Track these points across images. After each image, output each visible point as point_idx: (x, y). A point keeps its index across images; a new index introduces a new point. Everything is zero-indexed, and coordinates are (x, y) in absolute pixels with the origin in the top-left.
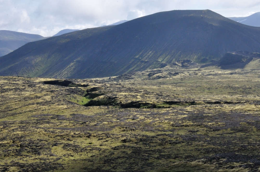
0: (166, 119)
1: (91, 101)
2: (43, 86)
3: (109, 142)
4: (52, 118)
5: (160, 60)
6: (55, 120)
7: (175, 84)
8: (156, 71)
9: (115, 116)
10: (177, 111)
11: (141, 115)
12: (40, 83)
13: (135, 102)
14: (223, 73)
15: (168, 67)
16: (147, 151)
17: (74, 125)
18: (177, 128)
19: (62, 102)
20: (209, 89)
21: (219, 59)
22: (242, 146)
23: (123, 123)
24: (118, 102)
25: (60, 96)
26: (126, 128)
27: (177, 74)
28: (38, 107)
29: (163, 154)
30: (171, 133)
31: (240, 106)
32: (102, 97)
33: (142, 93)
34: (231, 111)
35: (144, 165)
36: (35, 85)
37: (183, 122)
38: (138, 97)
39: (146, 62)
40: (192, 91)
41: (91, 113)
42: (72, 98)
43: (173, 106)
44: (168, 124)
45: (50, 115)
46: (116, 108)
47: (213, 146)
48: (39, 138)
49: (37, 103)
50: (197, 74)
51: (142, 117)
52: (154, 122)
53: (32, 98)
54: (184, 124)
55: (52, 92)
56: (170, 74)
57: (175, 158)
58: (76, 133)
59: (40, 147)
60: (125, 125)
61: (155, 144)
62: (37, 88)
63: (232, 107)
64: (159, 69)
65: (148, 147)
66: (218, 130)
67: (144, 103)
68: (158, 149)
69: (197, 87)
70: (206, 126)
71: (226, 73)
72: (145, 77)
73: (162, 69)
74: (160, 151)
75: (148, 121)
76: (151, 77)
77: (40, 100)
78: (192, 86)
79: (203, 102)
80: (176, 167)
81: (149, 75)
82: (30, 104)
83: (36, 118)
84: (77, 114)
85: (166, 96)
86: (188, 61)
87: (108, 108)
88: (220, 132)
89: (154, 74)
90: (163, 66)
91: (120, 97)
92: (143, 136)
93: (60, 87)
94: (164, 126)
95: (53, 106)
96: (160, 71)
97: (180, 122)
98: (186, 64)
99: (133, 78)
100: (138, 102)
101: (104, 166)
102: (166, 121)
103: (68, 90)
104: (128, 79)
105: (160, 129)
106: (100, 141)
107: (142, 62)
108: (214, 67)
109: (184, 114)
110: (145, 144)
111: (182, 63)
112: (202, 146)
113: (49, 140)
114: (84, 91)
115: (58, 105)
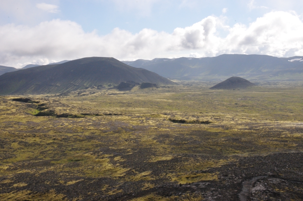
0: (80, 126)
1: (40, 113)
2: (12, 102)
3: (46, 140)
4: (15, 124)
5: (85, 85)
6: (16, 125)
7: (92, 100)
8: (82, 91)
9: (52, 123)
10: (87, 120)
11: (67, 123)
12: (10, 100)
13: (65, 114)
14: (120, 93)
15: (89, 89)
16: (65, 146)
17: (27, 129)
18: (85, 131)
19: (22, 114)
20: (110, 103)
21: (118, 85)
22: (114, 143)
23: (55, 128)
24: (56, 114)
25: (22, 109)
26: (57, 131)
27: (94, 93)
28: (7, 116)
29: (74, 147)
30: (81, 134)
31: (121, 117)
32: (46, 110)
33: (71, 107)
34: (116, 120)
35: (62, 155)
36: (7, 101)
37: (88, 128)
38: (68, 110)
39: (77, 86)
40: (100, 105)
41: (38, 121)
42: (29, 110)
43: (86, 116)
44: (80, 129)
45: (14, 122)
46: (54, 117)
47: (100, 143)
48: (5, 137)
49: (7, 114)
50: (105, 93)
51: (67, 124)
52: (73, 127)
53: (4, 110)
54: (89, 128)
55: (17, 106)
56: (91, 93)
57: (79, 150)
58: (27, 134)
59: (4, 143)
60: (56, 129)
61: (71, 141)
62: (8, 103)
63: (117, 118)
64: (85, 90)
65: (67, 143)
66: (106, 132)
67: (70, 114)
68: (72, 145)
69: (103, 102)
70: (100, 130)
71: (121, 93)
72: (76, 95)
73: (86, 90)
74: (72, 146)
75: (70, 126)
76: (80, 95)
77: (9, 112)
78: (101, 102)
79: (103, 114)
80: (77, 157)
81: (79, 94)
82: (3, 114)
83: (5, 124)
84: (30, 121)
85: (84, 109)
86: (101, 86)
87: (49, 117)
88: (107, 133)
89: (81, 93)
90: (87, 88)
91: (57, 110)
92: (66, 136)
93: (22, 103)
94: (78, 130)
95: (16, 116)
96: (85, 91)
97: (87, 127)
98: (100, 87)
99: (69, 95)
100: (67, 114)
101: (40, 155)
102: (80, 127)
103: (27, 105)
104: (66, 95)
105: (76, 131)
106: (41, 139)
107: (75, 85)
108: (115, 89)
109: (90, 122)
110: (65, 141)
111: (98, 87)
112: (96, 142)
113: (11, 138)
114: (37, 105)
115: (19, 115)
